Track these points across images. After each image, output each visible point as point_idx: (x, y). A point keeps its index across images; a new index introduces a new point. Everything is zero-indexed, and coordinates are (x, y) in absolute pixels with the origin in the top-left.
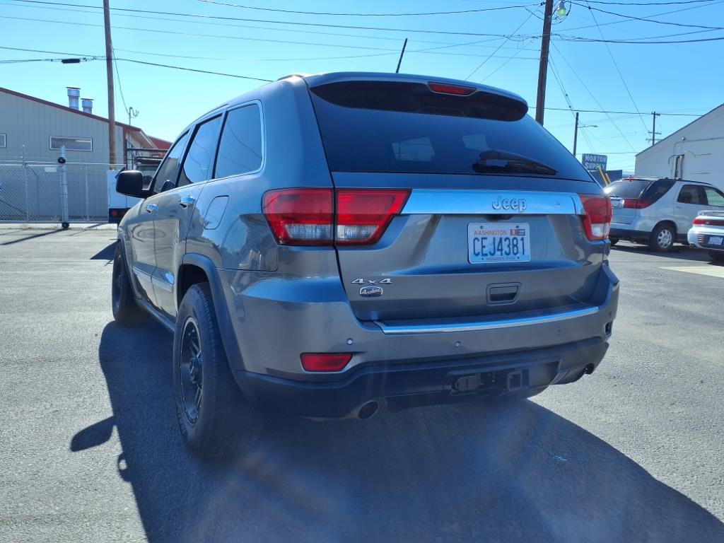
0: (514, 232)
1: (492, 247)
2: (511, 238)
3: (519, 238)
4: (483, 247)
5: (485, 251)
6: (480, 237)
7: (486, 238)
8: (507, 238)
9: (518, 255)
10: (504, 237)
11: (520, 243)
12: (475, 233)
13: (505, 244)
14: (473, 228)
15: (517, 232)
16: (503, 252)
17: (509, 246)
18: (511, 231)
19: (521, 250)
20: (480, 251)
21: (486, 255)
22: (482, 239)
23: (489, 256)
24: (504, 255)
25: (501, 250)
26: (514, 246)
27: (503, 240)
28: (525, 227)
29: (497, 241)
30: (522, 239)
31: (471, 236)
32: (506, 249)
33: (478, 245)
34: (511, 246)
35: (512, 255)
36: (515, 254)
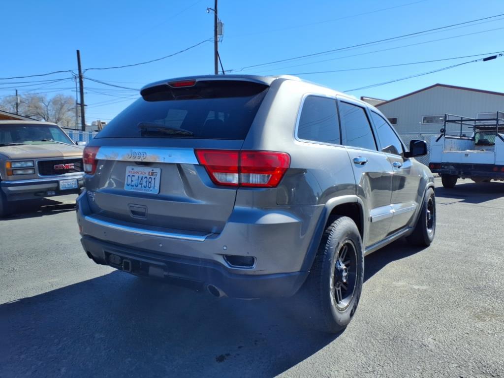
0: (150, 173)
1: (137, 182)
2: (148, 177)
3: (153, 177)
4: (132, 181)
5: (133, 184)
6: (131, 175)
7: (134, 176)
8: (146, 177)
9: (151, 188)
10: (144, 176)
11: (153, 181)
12: (130, 172)
13: (144, 180)
14: (129, 169)
15: (152, 174)
16: (143, 185)
17: (146, 182)
18: (149, 172)
19: (153, 185)
20: (130, 183)
21: (133, 186)
22: (132, 176)
23: (135, 187)
24: (143, 188)
25: (142, 184)
26: (149, 182)
27: (143, 178)
28: (157, 170)
29: (140, 179)
30: (155, 179)
31: (127, 174)
32: (144, 184)
33: (130, 179)
34: (148, 183)
35: (147, 188)
36: (149, 188)
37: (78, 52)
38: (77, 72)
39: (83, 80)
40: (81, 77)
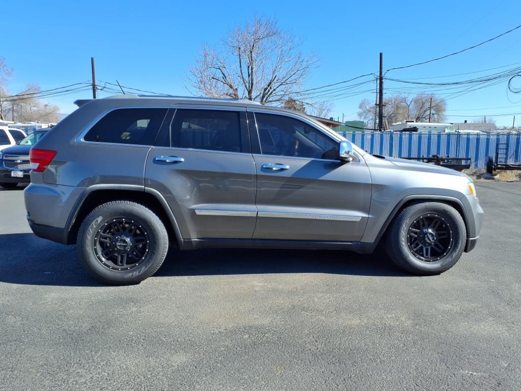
37: (381, 54)
38: (378, 74)
39: (383, 81)
40: (381, 79)
